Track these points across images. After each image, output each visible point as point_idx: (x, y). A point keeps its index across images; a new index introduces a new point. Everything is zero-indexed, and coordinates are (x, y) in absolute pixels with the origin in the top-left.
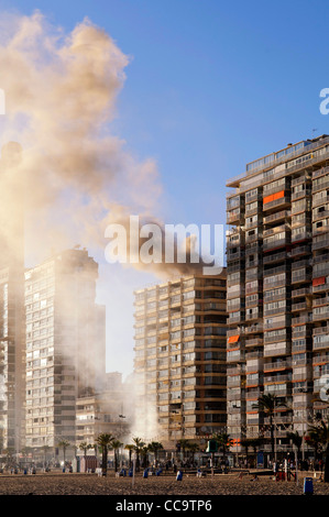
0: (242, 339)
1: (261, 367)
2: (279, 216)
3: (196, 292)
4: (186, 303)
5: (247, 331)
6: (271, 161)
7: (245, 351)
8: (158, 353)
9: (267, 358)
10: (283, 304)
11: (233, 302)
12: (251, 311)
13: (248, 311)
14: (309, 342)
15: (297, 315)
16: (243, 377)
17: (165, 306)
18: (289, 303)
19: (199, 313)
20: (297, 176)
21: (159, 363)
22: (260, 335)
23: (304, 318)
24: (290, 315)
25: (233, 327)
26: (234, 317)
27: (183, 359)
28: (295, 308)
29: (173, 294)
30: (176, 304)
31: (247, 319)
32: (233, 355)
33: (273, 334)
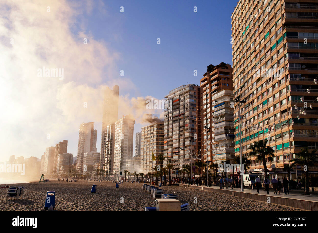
0: (168, 142)
1: (172, 151)
2: (178, 106)
3: (157, 128)
4: (154, 131)
5: (169, 140)
6: (176, 90)
7: (168, 146)
8: (147, 146)
9: (174, 148)
10: (178, 132)
11: (165, 131)
12: (170, 134)
13: (169, 134)
14: (184, 143)
15: (181, 135)
16: (168, 154)
17: (149, 132)
18: (179, 131)
19: (158, 134)
20: (182, 95)
21: (147, 149)
22: (172, 141)
23: (183, 136)
24: (180, 135)
25: (166, 139)
26: (166, 136)
27: (153, 148)
28: (181, 133)
29: (151, 129)
30: (152, 132)
31: (169, 136)
32: (165, 147)
33: (175, 141)
